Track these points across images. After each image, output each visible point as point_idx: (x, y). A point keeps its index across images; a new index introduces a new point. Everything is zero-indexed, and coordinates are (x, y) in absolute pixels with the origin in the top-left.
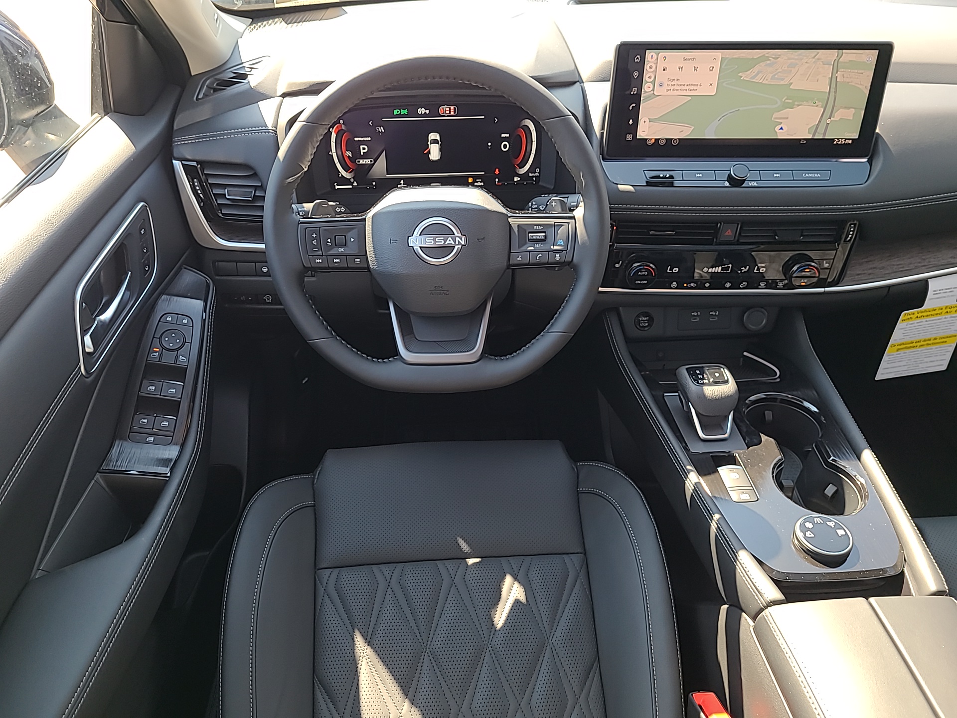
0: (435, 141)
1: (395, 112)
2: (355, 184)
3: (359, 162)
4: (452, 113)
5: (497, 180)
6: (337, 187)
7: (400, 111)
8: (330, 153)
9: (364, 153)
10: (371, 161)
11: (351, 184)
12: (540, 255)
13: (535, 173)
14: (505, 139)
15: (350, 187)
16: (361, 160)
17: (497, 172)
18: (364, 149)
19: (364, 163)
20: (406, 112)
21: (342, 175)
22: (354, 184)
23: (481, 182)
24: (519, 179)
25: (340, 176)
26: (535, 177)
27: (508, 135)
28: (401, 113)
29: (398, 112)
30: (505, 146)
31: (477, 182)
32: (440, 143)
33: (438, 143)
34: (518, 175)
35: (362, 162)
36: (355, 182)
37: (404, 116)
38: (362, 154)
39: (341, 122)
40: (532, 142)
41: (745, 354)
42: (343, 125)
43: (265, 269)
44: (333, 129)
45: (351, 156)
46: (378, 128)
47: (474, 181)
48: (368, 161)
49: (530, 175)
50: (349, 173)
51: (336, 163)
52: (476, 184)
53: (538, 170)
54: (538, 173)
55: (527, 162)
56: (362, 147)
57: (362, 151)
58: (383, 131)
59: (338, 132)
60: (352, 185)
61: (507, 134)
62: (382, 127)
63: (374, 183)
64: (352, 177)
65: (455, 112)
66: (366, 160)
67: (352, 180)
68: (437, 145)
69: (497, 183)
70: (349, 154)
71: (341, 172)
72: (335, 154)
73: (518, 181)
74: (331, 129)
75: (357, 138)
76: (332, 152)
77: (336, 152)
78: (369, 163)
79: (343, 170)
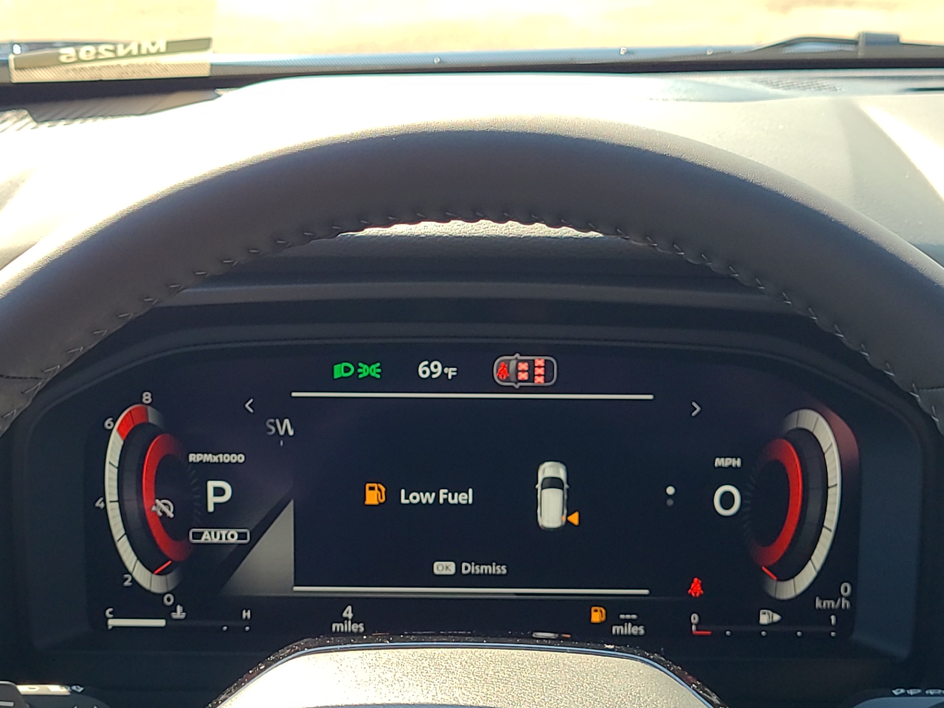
1: (339, 371)
2: (179, 613)
3: (199, 536)
4: (539, 380)
5: (695, 619)
6: (112, 623)
7: (357, 368)
8: (99, 504)
9: (215, 504)
10: (242, 536)
11: (165, 612)
13: (837, 596)
14: (728, 475)
15: (161, 623)
16: (206, 532)
17: (696, 589)
18: (219, 492)
19: (216, 540)
20: (374, 370)
21: (133, 580)
22: (175, 616)
23: (634, 623)
24: (777, 617)
25: (127, 583)
26: (838, 612)
27: (737, 462)
28: (356, 373)
29: (347, 369)
30: (727, 501)
31: (622, 623)
34: (776, 605)
35: (208, 536)
36: (179, 608)
37: (369, 384)
38: (211, 508)
39: (147, 397)
40: (826, 488)
42: (149, 408)
44: (115, 422)
45: (170, 514)
46: (275, 425)
47: (612, 619)
48: (229, 536)
49: (818, 604)
50: (158, 574)
51: (116, 538)
52: (616, 629)
53: (846, 589)
54: (847, 598)
55: (808, 558)
56: (211, 485)
57: (212, 500)
58: (291, 433)
59: (127, 437)
60: (168, 618)
61: (735, 456)
62: (287, 421)
63: (247, 614)
64: (170, 588)
65: (547, 377)
66: (224, 532)
67: (169, 600)
69: (694, 628)
70: (164, 507)
71: (130, 569)
72: (117, 504)
73: (773, 624)
74: (108, 421)
75: (199, 455)
76: (104, 501)
77: (120, 501)
78: (234, 540)
79: (139, 563)
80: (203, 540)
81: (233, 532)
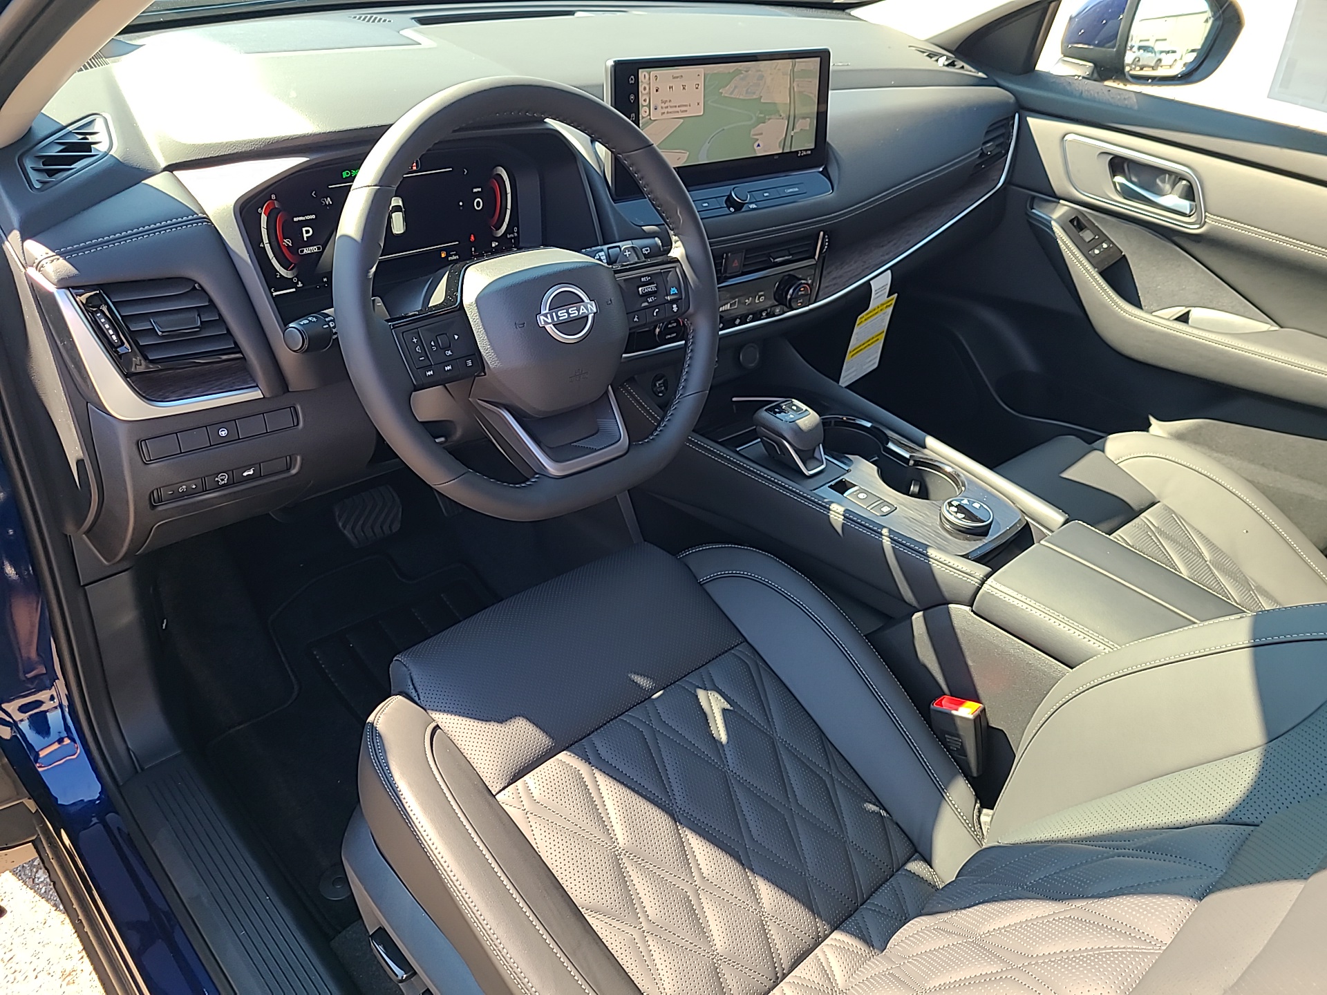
0: (397, 209)
1: (345, 175)
2: (300, 285)
3: (302, 251)
4: (414, 168)
5: (473, 249)
6: (275, 294)
7: (351, 172)
8: (262, 245)
9: (307, 237)
10: (319, 248)
11: (295, 285)
12: (657, 310)
13: (513, 233)
14: (478, 195)
15: (294, 290)
16: (305, 249)
17: (473, 238)
18: (307, 232)
19: (309, 252)
21: (281, 275)
22: (298, 286)
23: (455, 255)
24: (497, 244)
25: (278, 276)
26: (514, 238)
27: (480, 190)
28: (351, 175)
29: (347, 174)
30: (478, 204)
31: (451, 256)
32: (403, 210)
33: (401, 211)
34: (496, 239)
35: (306, 251)
36: (300, 283)
38: (305, 239)
39: (273, 197)
40: (506, 194)
41: (734, 399)
42: (275, 202)
43: (223, 433)
44: (262, 210)
45: (290, 245)
46: (324, 200)
47: (448, 255)
48: (314, 249)
49: (508, 237)
50: (289, 270)
51: (271, 258)
52: (450, 258)
53: (515, 229)
54: (516, 233)
55: (504, 221)
56: (304, 229)
57: (305, 236)
58: (331, 203)
59: (269, 214)
60: (296, 288)
61: (479, 187)
62: (329, 199)
63: (325, 280)
64: (295, 275)
65: (417, 166)
66: (312, 248)
67: (295, 280)
68: (401, 213)
69: (473, 252)
70: (287, 242)
71: (278, 270)
72: (268, 245)
73: (496, 246)
74: (260, 209)
75: (298, 218)
76: (263, 244)
77: (270, 243)
78: (316, 250)
79: (281, 267)
80: (304, 253)
81: (315, 247)
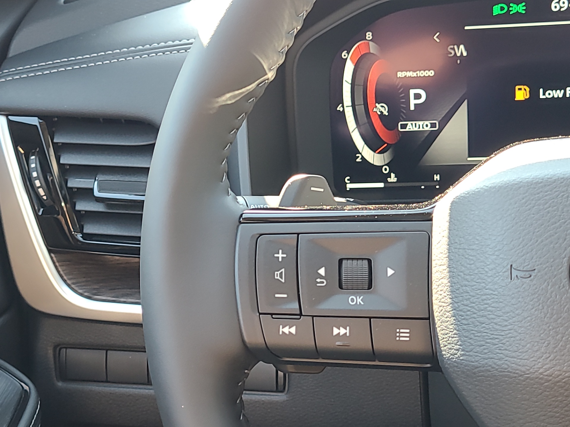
1: (497, 10)
2: (393, 179)
3: (404, 126)
6: (350, 186)
7: (509, 7)
8: (340, 108)
9: (415, 104)
10: (433, 125)
11: (384, 178)
15: (381, 185)
16: (409, 123)
18: (418, 96)
19: (416, 129)
20: (520, 8)
21: (363, 158)
22: (389, 180)
25: (358, 160)
28: (509, 11)
29: (502, 9)
35: (411, 127)
36: (393, 175)
37: (517, 18)
38: (412, 108)
39: (369, 35)
42: (371, 43)
44: (348, 53)
45: (386, 113)
46: (453, 49)
48: (425, 125)
50: (378, 153)
51: (351, 131)
56: (412, 92)
57: (413, 102)
58: (465, 54)
59: (359, 60)
60: (386, 182)
62: (462, 47)
63: (437, 177)
64: (386, 162)
66: (421, 123)
67: (386, 170)
70: (382, 109)
71: (361, 151)
72: (351, 109)
74: (344, 53)
75: (404, 72)
76: (343, 106)
77: (353, 106)
78: (428, 129)
79: (365, 146)
80: (407, 130)
81: (428, 123)
